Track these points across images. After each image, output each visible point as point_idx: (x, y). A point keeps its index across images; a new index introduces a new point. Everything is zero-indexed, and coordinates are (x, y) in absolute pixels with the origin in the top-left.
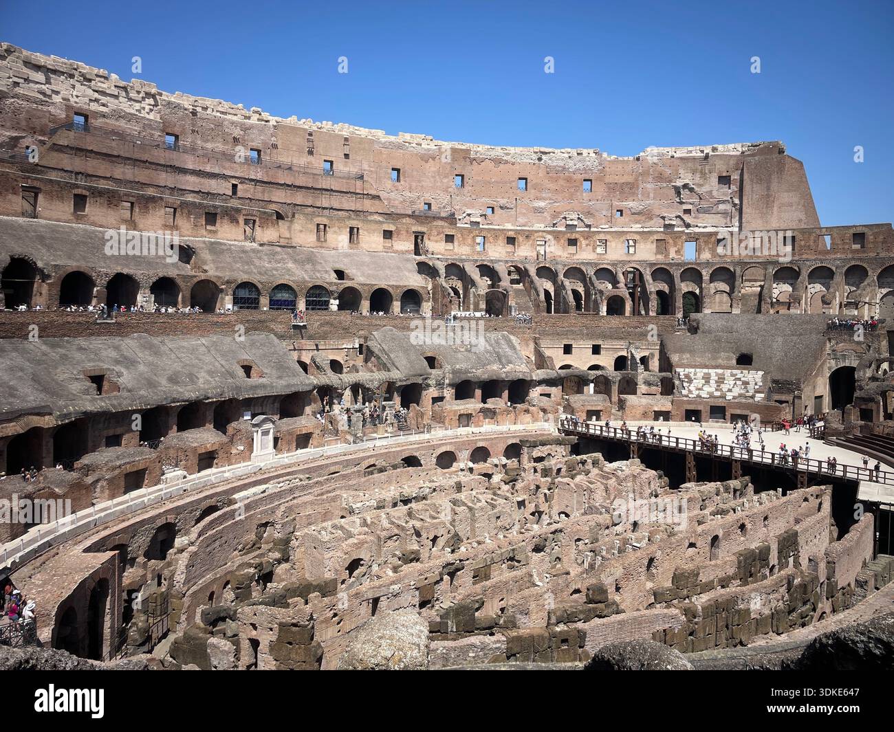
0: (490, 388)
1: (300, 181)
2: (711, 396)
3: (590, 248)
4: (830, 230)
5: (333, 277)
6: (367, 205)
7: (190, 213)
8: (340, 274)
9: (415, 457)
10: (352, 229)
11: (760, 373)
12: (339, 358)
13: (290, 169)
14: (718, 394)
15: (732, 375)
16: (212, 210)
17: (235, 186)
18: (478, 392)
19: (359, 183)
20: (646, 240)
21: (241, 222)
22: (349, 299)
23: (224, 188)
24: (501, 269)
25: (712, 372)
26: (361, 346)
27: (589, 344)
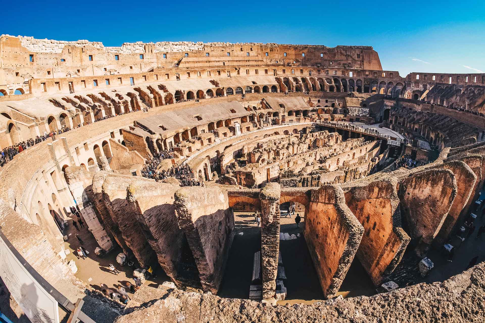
0: (298, 113)
1: (241, 59)
2: (356, 115)
3: (324, 72)
4: (385, 72)
5: (252, 84)
6: (259, 63)
7: (213, 72)
8: (254, 83)
9: (278, 132)
10: (256, 70)
11: (368, 109)
12: (255, 106)
13: (238, 56)
14: (358, 114)
15: (362, 109)
16: (219, 70)
17: (224, 63)
18: (294, 114)
19: (257, 57)
20: (339, 71)
21: (226, 72)
22: (257, 90)
23: (222, 64)
24: (299, 79)
25: (357, 108)
26: (261, 102)
27: (325, 100)
